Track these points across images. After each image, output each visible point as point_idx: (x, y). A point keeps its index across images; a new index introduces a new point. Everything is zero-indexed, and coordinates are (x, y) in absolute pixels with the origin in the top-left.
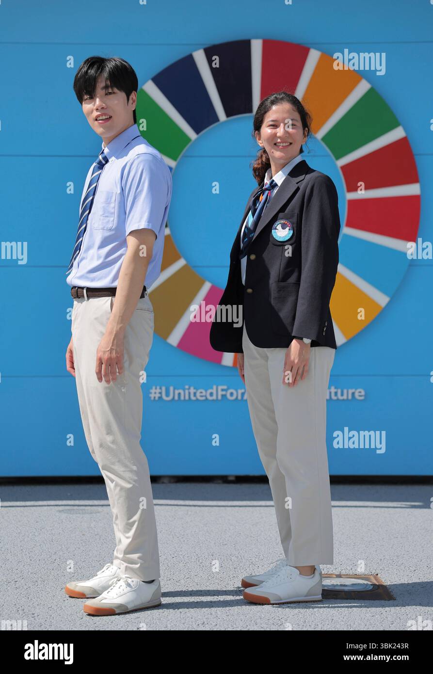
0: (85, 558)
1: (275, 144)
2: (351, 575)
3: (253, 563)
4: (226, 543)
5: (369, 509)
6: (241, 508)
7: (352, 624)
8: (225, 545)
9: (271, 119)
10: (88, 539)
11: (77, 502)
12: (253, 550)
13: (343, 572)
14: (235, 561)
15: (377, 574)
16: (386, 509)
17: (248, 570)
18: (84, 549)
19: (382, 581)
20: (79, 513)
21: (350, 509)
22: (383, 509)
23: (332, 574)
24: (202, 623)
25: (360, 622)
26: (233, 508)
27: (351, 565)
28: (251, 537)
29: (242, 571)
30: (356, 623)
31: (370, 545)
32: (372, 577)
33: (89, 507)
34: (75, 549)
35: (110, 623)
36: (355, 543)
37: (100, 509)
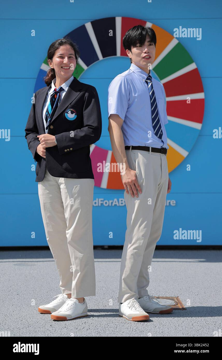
0: (26, 289)
1: (62, 67)
2: (165, 297)
3: (114, 291)
4: (100, 281)
5: (177, 263)
6: (110, 263)
7: (162, 323)
8: (100, 282)
9: (60, 54)
10: (28, 279)
11: (24, 260)
12: (115, 284)
13: (161, 296)
14: (104, 290)
15: (178, 297)
16: (185, 263)
17: (111, 295)
18: (26, 284)
19: (180, 300)
20: (25, 266)
21: (167, 263)
22: (184, 263)
23: (154, 297)
24: (84, 322)
25: (166, 321)
26: (106, 262)
27: (165, 292)
28: (114, 277)
29: (108, 295)
30: (164, 322)
31: (175, 281)
32: (175, 299)
33: (30, 263)
34: (21, 284)
35: (36, 323)
36: (168, 281)
37: (36, 263)
